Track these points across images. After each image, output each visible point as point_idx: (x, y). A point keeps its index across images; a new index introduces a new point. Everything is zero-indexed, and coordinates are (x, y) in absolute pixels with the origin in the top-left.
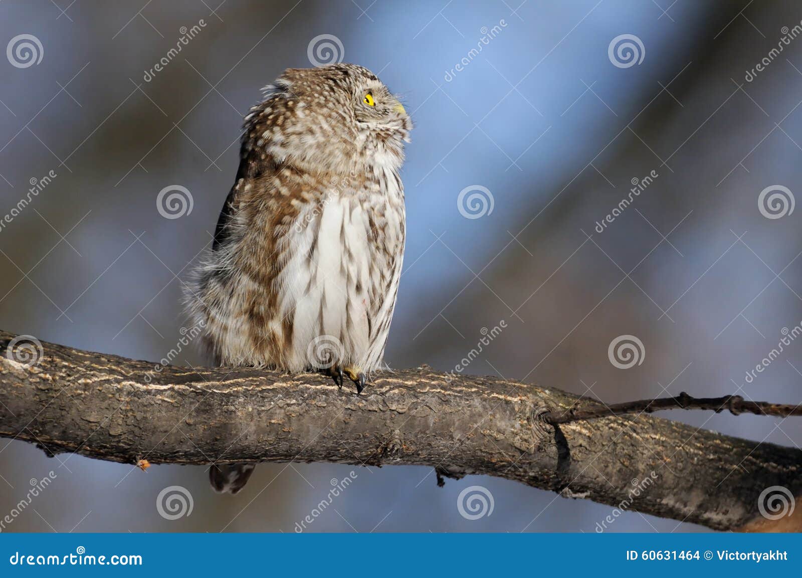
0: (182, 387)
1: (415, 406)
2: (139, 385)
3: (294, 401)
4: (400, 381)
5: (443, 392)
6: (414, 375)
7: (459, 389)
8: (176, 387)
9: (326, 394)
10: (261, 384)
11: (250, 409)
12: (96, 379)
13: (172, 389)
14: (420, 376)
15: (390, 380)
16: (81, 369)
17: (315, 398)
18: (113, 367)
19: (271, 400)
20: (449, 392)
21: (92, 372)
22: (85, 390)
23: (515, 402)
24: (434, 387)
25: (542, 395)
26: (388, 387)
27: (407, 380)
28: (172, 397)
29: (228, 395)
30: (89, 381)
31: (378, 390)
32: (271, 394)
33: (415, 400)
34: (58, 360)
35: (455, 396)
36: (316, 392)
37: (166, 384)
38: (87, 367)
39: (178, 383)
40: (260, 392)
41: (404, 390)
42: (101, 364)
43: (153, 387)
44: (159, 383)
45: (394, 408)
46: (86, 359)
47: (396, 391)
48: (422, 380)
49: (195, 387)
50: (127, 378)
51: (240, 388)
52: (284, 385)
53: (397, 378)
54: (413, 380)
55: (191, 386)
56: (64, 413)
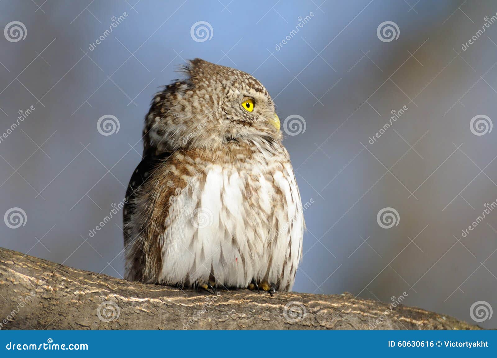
0: (156, 300)
1: (340, 323)
2: (122, 297)
3: (244, 315)
4: (328, 303)
5: (362, 313)
6: (339, 299)
7: (374, 312)
8: (152, 300)
9: (270, 311)
10: (218, 300)
11: (210, 321)
12: (88, 291)
13: (148, 302)
14: (344, 301)
15: (320, 302)
16: (76, 283)
17: (261, 313)
18: (102, 283)
19: (227, 314)
20: (366, 314)
21: (85, 286)
22: (79, 300)
23: (419, 325)
24: (355, 309)
25: (440, 320)
26: (318, 308)
27: (333, 303)
28: (148, 308)
29: (193, 308)
30: (82, 293)
31: (311, 310)
32: (226, 309)
33: (340, 319)
34: (58, 275)
35: (372, 317)
36: (262, 309)
37: (144, 297)
38: (81, 282)
39: (153, 297)
40: (218, 306)
41: (332, 311)
42: (91, 279)
43: (133, 299)
44: (138, 297)
45: (323, 324)
46: (80, 276)
47: (325, 311)
48: (346, 303)
49: (167, 301)
50: (112, 292)
51: (202, 303)
52: (237, 302)
53: (325, 300)
54: (338, 303)
55: (163, 300)
56: (62, 318)
